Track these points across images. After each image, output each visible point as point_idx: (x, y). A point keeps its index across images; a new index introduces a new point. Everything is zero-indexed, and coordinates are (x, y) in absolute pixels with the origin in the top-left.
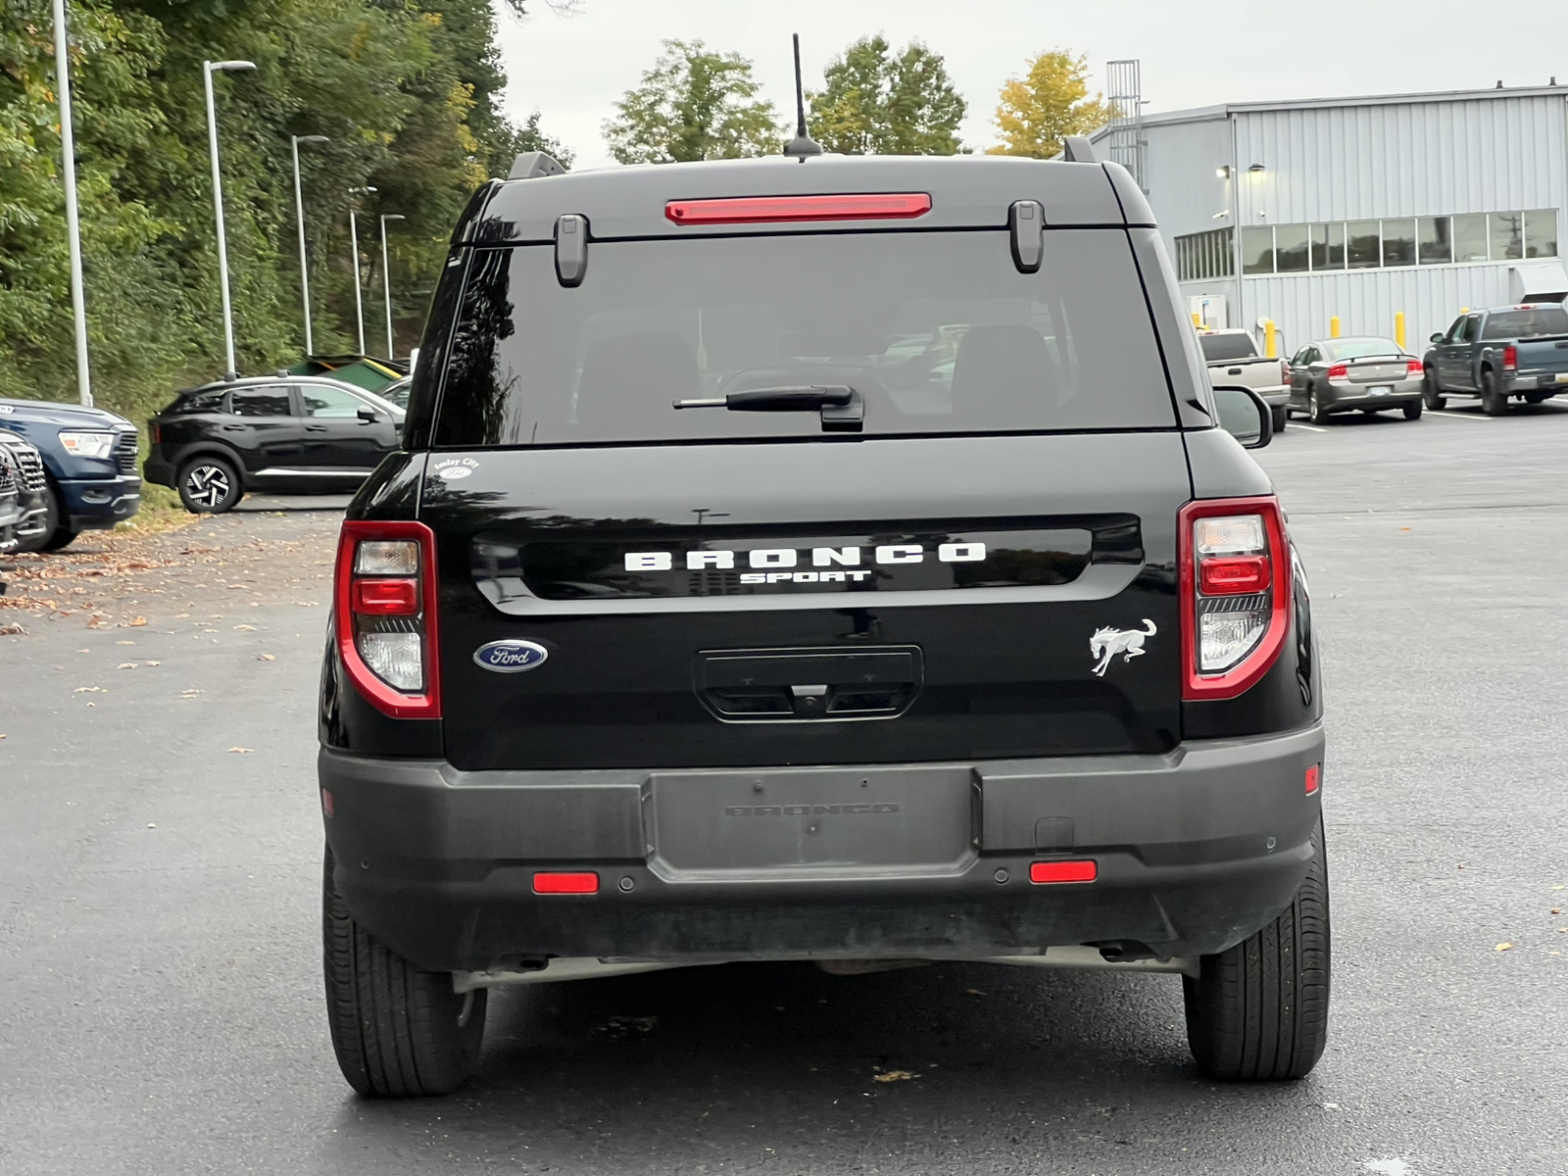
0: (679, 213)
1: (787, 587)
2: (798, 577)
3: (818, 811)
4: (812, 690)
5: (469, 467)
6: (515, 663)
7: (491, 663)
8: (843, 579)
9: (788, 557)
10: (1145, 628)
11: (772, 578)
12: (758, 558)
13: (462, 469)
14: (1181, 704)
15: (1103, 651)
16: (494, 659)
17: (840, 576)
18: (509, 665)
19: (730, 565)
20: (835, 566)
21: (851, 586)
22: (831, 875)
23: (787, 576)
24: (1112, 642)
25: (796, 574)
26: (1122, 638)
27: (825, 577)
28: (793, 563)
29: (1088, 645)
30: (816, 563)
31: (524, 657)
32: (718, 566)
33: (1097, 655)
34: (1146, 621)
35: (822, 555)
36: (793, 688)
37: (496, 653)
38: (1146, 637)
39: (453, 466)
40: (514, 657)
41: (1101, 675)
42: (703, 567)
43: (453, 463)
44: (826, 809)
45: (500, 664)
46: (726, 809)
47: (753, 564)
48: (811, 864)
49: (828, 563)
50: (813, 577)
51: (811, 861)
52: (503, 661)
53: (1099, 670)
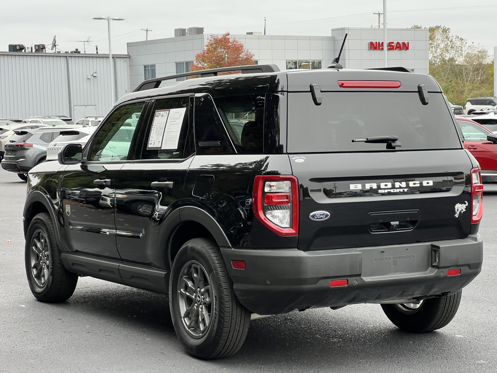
0: (343, 84)
1: (389, 194)
2: (392, 191)
3: (396, 258)
4: (395, 223)
5: (303, 159)
6: (322, 218)
7: (315, 218)
8: (402, 191)
9: (389, 185)
10: (465, 204)
11: (386, 191)
12: (382, 185)
13: (301, 160)
14: (471, 225)
15: (458, 210)
16: (316, 217)
17: (401, 190)
18: (320, 218)
19: (376, 188)
20: (400, 187)
21: (404, 193)
22: (400, 276)
23: (389, 190)
24: (460, 208)
25: (391, 190)
26: (462, 206)
27: (398, 190)
28: (391, 187)
29: (454, 208)
30: (396, 187)
31: (324, 216)
32: (373, 188)
33: (456, 211)
34: (466, 202)
35: (397, 184)
36: (391, 222)
37: (316, 215)
38: (466, 206)
39: (298, 158)
40: (322, 216)
41: (457, 217)
42: (369, 188)
43: (297, 158)
44: (398, 257)
45: (317, 218)
46: (375, 259)
47: (382, 187)
48: (395, 274)
49: (399, 187)
50: (396, 191)
51: (395, 273)
52: (318, 217)
53: (457, 216)
